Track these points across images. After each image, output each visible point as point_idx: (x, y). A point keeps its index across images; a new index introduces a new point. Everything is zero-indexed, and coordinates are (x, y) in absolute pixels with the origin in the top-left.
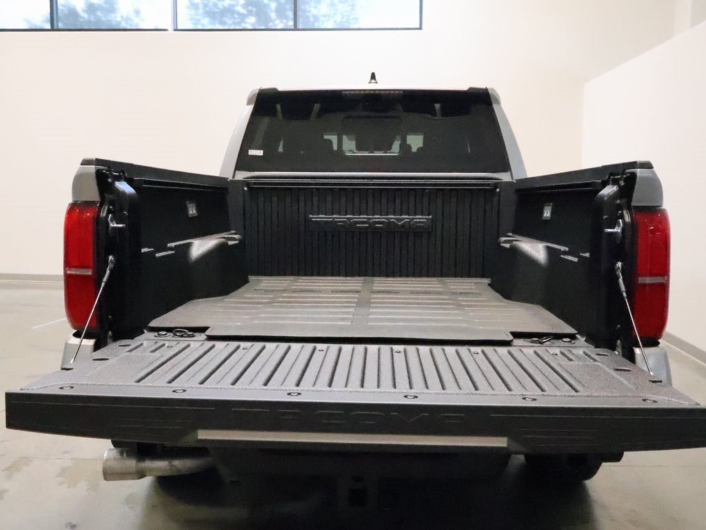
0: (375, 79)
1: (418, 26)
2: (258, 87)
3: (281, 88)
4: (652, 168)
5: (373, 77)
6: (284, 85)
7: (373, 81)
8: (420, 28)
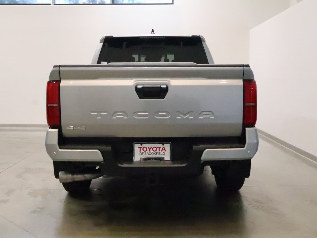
0: (153, 32)
1: (172, 3)
2: (105, 36)
3: (114, 36)
4: (249, 67)
5: (153, 31)
6: (116, 35)
7: (153, 33)
8: (173, 4)
